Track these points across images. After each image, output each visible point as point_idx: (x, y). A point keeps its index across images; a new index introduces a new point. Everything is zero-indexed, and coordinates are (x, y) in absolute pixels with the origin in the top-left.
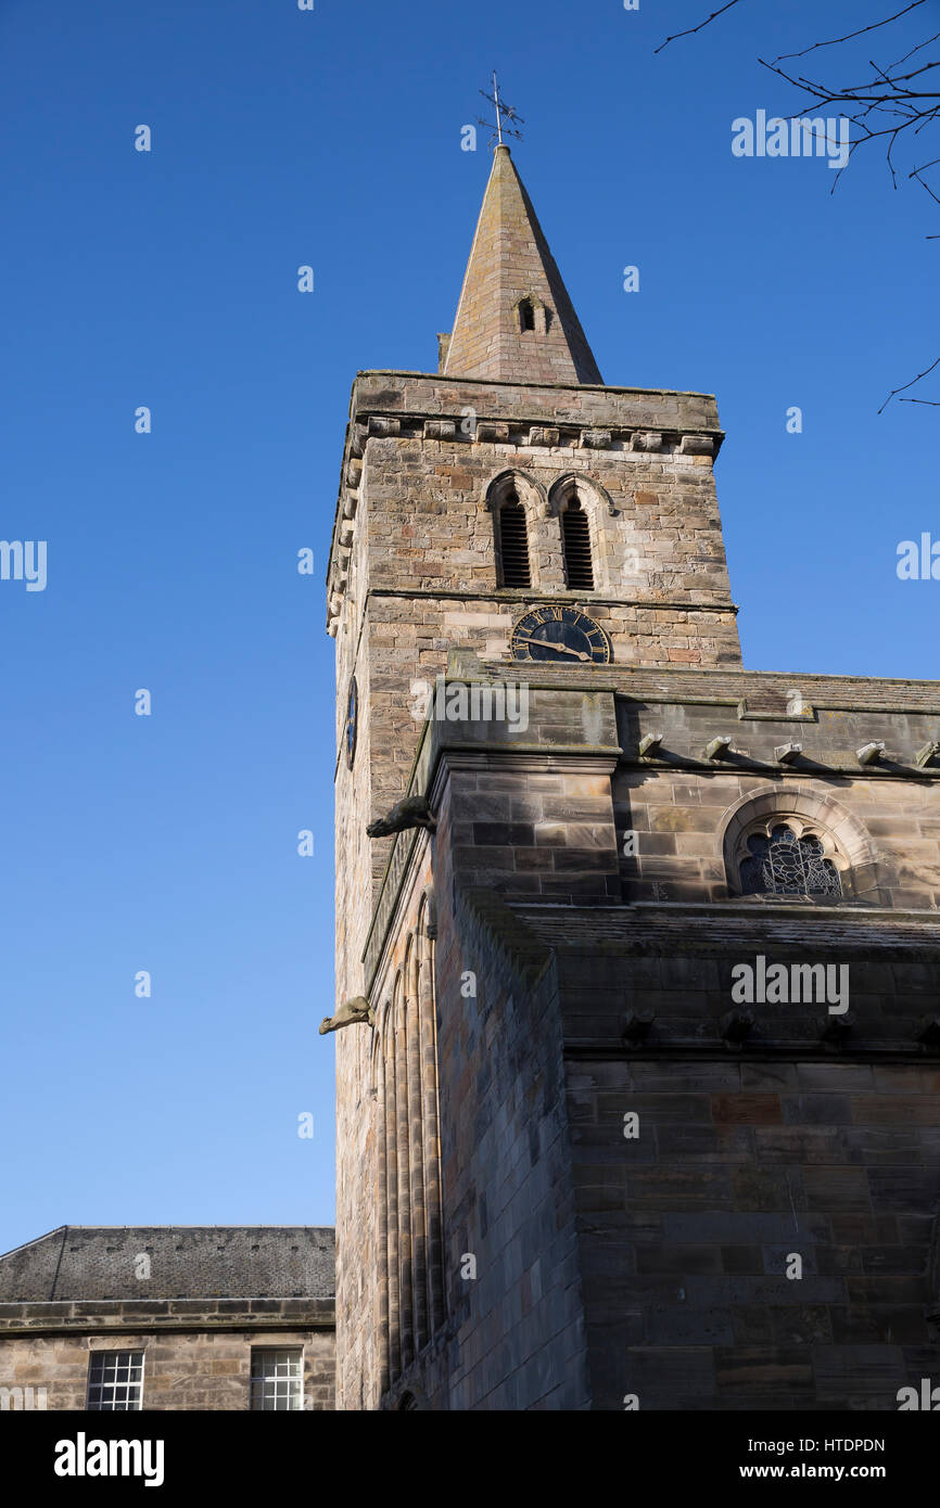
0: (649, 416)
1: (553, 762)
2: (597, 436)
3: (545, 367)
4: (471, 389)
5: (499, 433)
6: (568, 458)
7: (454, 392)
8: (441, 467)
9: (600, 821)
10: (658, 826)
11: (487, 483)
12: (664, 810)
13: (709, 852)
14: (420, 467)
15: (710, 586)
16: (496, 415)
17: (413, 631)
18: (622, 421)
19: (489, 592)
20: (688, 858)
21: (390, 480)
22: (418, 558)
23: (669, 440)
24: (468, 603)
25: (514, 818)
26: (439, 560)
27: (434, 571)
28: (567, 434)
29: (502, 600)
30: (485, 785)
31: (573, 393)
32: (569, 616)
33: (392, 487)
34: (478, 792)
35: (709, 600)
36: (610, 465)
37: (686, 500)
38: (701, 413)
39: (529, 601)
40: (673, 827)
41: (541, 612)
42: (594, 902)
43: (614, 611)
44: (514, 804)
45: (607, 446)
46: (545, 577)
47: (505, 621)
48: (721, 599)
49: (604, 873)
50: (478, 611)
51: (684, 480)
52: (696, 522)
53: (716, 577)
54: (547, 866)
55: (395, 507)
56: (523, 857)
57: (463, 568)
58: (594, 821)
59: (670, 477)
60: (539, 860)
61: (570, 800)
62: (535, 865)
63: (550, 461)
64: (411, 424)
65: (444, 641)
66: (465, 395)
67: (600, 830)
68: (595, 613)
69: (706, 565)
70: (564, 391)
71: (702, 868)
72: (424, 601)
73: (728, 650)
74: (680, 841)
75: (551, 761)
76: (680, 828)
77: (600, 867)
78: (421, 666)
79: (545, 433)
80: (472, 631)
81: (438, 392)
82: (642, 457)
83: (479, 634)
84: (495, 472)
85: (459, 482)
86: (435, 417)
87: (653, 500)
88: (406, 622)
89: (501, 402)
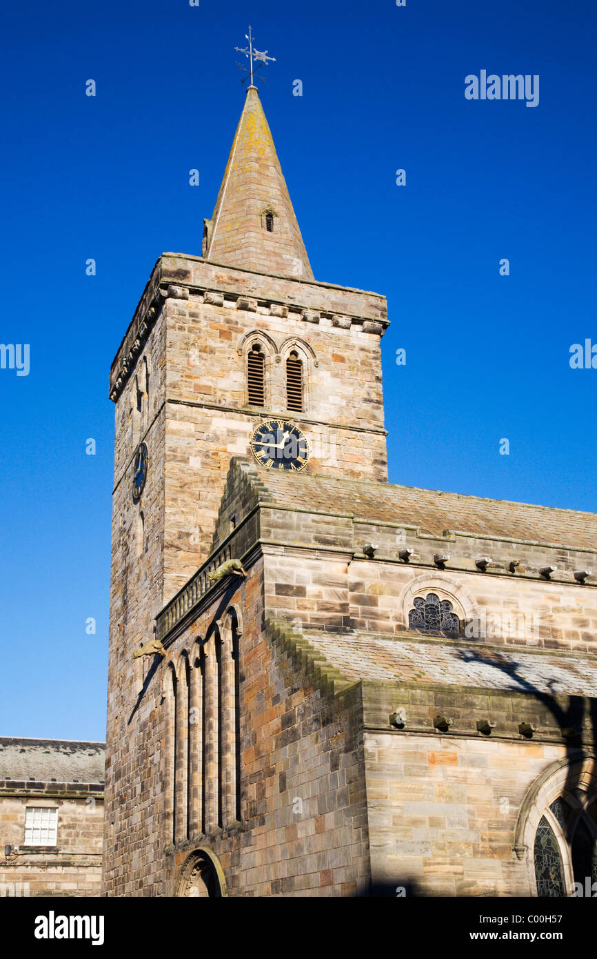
0: (345, 306)
1: (319, 554)
2: (311, 315)
3: (279, 259)
4: (235, 274)
5: (250, 306)
6: (293, 327)
7: (223, 274)
8: (212, 323)
9: (342, 587)
10: (370, 591)
11: (241, 337)
12: (373, 583)
13: (395, 607)
14: (200, 322)
15: (374, 417)
16: (250, 294)
17: (192, 427)
18: (328, 308)
19: (239, 407)
20: (384, 609)
21: (181, 328)
22: (196, 381)
23: (357, 321)
24: (227, 413)
25: (297, 582)
26: (209, 384)
27: (207, 390)
28: (296, 310)
29: (247, 413)
30: (281, 564)
31: (299, 285)
32: (287, 427)
33: (182, 333)
34: (278, 567)
35: (372, 427)
36: (318, 334)
37: (363, 363)
38: (376, 307)
39: (265, 416)
40: (378, 592)
41: (271, 423)
43: (314, 428)
44: (297, 575)
45: (316, 321)
46: (276, 402)
47: (247, 426)
48: (378, 426)
49: (342, 614)
50: (233, 419)
51: (362, 349)
52: (368, 377)
53: (376, 413)
54: (313, 609)
55: (184, 346)
56: (300, 604)
57: (225, 391)
58: (338, 587)
59: (354, 346)
60: (308, 606)
61: (327, 575)
62: (306, 608)
63: (283, 328)
64: (197, 292)
65: (211, 435)
66: (231, 279)
67: (341, 592)
68: (303, 428)
69: (372, 404)
70: (293, 283)
71: (391, 615)
72: (200, 408)
73: (380, 458)
74: (381, 600)
75: (317, 553)
76: (381, 594)
77: (339, 612)
78: (197, 449)
79: (279, 309)
80: (228, 431)
81: (213, 273)
82: (337, 331)
83: (232, 433)
84: (247, 330)
85: (224, 334)
86: (212, 290)
87: (342, 359)
88: (188, 421)
89: (253, 285)
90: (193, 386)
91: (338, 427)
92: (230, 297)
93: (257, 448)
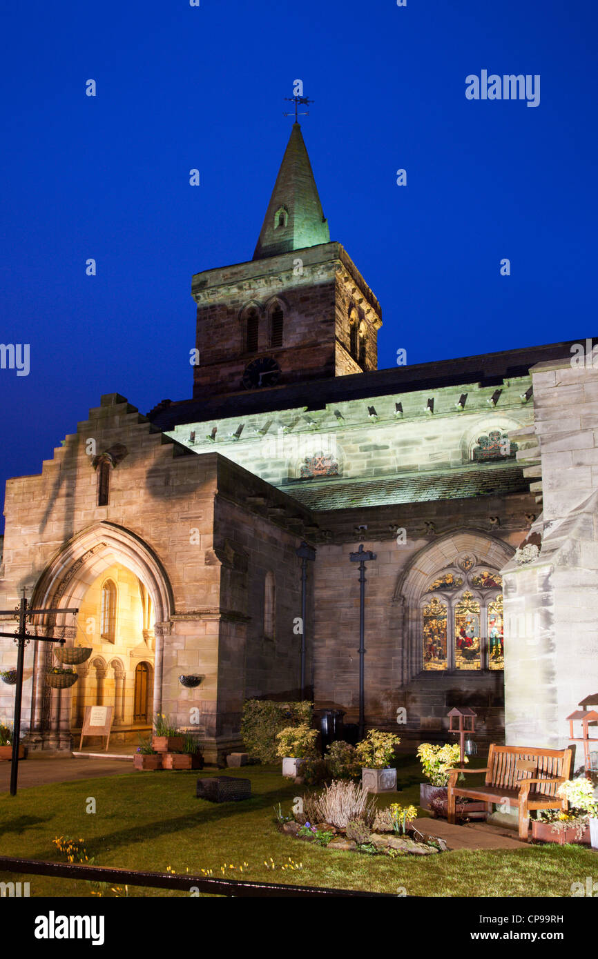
0: (307, 260)
4: (236, 269)
5: (245, 285)
6: (275, 289)
7: (227, 273)
11: (240, 310)
15: (326, 333)
16: (244, 278)
17: (208, 379)
19: (239, 357)
24: (229, 363)
26: (220, 348)
29: (243, 359)
32: (266, 360)
33: (205, 321)
37: (322, 296)
41: (255, 361)
43: (284, 355)
47: (242, 367)
48: (330, 338)
50: (233, 366)
51: (321, 286)
52: (324, 305)
53: (329, 328)
57: (229, 349)
63: (266, 293)
65: (219, 381)
66: (232, 273)
69: (326, 324)
79: (263, 282)
81: (221, 275)
83: (232, 375)
84: (245, 304)
91: (300, 348)
93: (246, 380)
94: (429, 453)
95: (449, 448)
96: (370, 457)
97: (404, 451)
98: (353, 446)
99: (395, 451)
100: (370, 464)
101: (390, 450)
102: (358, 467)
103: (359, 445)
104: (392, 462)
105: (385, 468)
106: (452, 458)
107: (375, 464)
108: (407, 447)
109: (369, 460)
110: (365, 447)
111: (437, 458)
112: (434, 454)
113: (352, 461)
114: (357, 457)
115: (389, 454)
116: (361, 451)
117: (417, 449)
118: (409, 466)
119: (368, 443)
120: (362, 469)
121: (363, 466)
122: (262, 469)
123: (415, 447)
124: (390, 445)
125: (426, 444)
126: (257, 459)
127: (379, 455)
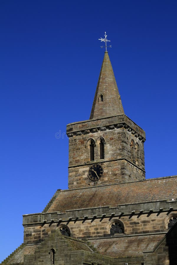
0: (112, 122)
1: (35, 225)
2: (103, 128)
4: (84, 124)
5: (88, 132)
6: (100, 134)
7: (81, 125)
8: (80, 140)
11: (86, 142)
12: (47, 229)
14: (76, 141)
16: (88, 129)
18: (108, 125)
19: (86, 163)
21: (72, 145)
22: (76, 159)
23: (115, 125)
26: (79, 159)
27: (77, 161)
28: (99, 129)
31: (100, 120)
32: (97, 166)
34: (27, 230)
35: (121, 158)
36: (106, 133)
37: (118, 138)
38: (121, 119)
40: (48, 231)
41: (93, 166)
42: (37, 243)
43: (105, 164)
44: (30, 231)
45: (105, 130)
47: (88, 169)
50: (84, 167)
51: (118, 133)
52: (120, 141)
53: (122, 153)
55: (73, 150)
56: (31, 238)
57: (82, 160)
59: (116, 133)
61: (36, 230)
63: (97, 135)
65: (79, 174)
66: (83, 126)
68: (102, 165)
69: (121, 150)
70: (98, 120)
72: (76, 167)
73: (122, 167)
77: (38, 238)
78: (75, 179)
79: (95, 130)
80: (83, 171)
81: (78, 126)
82: (111, 130)
84: (88, 139)
85: (82, 143)
86: (77, 132)
87: (113, 139)
88: (74, 172)
89: (88, 126)
90: (75, 161)
91: (111, 161)
92: (83, 131)
93: (90, 175)
94: (152, 226)
95: (159, 225)
96: (133, 227)
97: (145, 225)
98: (127, 222)
99: (141, 225)
100: (133, 229)
101: (140, 224)
102: (129, 231)
103: (129, 222)
104: (141, 229)
105: (139, 231)
106: (160, 228)
107: (135, 230)
108: (146, 223)
109: (133, 228)
110: (131, 223)
111: (155, 228)
112: (154, 227)
113: (127, 228)
114: (129, 227)
115: (139, 226)
116: (130, 224)
117: (149, 224)
118: (146, 231)
119: (132, 221)
120: (131, 232)
121: (131, 230)
122: (97, 230)
123: (148, 223)
124: (140, 222)
125: (151, 222)
126: (95, 226)
127: (136, 226)
